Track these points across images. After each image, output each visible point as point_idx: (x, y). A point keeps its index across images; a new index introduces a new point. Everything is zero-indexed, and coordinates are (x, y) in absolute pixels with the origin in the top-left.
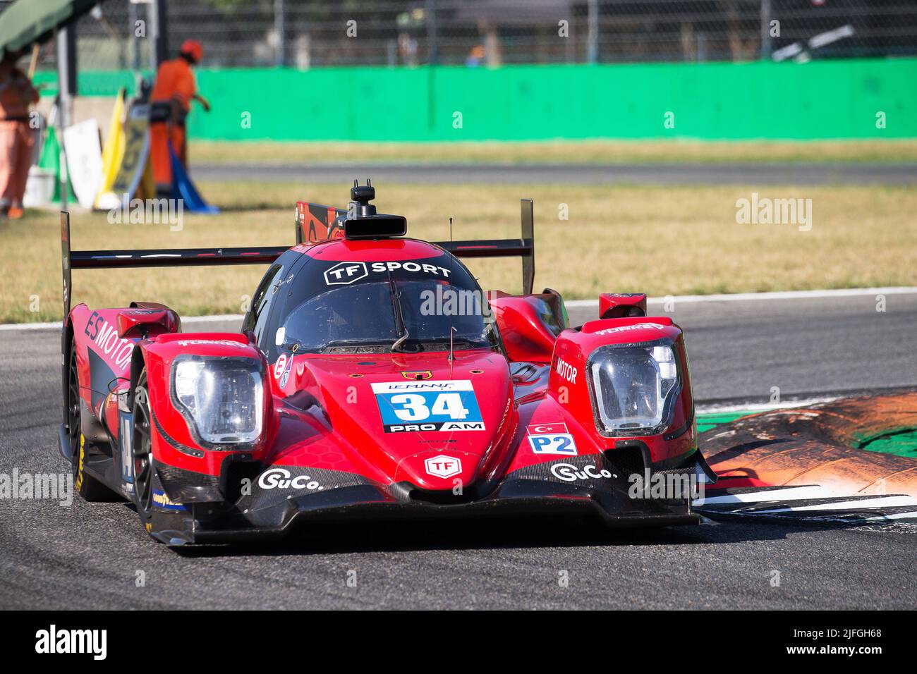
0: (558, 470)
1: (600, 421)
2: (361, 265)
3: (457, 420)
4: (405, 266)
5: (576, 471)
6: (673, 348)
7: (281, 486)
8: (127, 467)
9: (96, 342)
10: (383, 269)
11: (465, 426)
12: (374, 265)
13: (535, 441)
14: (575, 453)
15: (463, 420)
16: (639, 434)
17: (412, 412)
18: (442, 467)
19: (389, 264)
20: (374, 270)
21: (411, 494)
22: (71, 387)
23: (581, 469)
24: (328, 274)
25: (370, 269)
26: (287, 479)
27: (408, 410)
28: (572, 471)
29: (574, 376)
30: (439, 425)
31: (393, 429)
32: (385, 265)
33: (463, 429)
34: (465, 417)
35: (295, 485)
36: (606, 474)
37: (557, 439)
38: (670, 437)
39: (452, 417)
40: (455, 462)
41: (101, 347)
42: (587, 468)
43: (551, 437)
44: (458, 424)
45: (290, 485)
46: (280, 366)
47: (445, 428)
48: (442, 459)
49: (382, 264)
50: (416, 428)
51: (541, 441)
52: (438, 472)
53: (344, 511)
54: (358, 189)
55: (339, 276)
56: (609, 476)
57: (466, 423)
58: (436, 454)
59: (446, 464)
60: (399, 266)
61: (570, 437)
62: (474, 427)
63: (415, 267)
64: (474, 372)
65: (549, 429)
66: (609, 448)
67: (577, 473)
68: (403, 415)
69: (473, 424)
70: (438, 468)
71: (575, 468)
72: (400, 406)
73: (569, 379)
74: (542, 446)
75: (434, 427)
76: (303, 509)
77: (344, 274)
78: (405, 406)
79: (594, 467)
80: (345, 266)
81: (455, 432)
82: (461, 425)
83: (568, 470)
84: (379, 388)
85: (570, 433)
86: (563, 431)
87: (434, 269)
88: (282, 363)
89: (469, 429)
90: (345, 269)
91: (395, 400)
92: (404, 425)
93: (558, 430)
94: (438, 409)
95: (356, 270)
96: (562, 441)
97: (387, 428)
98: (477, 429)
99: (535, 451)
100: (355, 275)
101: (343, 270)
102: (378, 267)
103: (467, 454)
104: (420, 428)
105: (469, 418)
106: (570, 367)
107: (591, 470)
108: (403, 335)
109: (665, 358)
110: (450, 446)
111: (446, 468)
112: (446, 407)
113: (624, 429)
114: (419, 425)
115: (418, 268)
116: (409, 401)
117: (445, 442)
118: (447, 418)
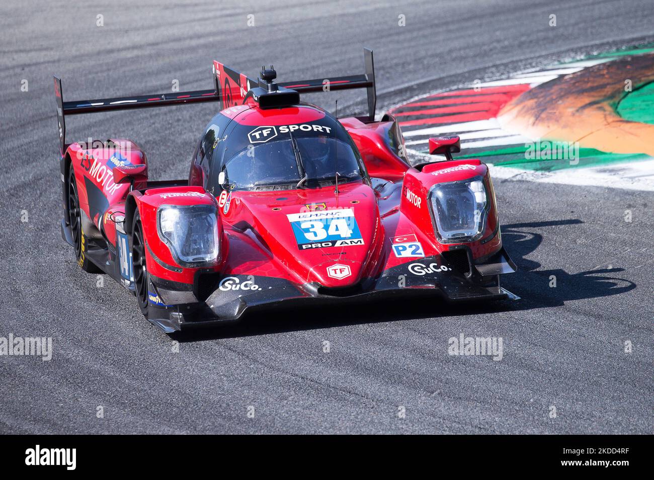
0: (413, 268)
1: (438, 233)
2: (272, 128)
3: (345, 238)
4: (301, 127)
5: (425, 268)
6: (483, 182)
7: (234, 289)
8: (124, 269)
9: (90, 173)
10: (287, 130)
11: (351, 242)
12: (281, 128)
13: (397, 248)
14: (423, 255)
15: (349, 238)
16: (464, 241)
17: (316, 235)
18: (338, 271)
19: (291, 127)
20: (281, 132)
21: (319, 290)
22: (70, 196)
23: (428, 266)
24: (251, 135)
25: (278, 131)
26: (238, 284)
27: (313, 233)
28: (422, 268)
29: (419, 203)
30: (334, 243)
31: (304, 247)
32: (288, 128)
33: (350, 244)
34: (350, 236)
35: (243, 288)
36: (444, 268)
37: (410, 246)
38: (484, 242)
39: (342, 236)
40: (346, 268)
41: (94, 177)
42: (431, 265)
43: (407, 245)
44: (347, 241)
45: (240, 288)
46: (223, 199)
47: (338, 244)
48: (338, 267)
49: (286, 127)
50: (319, 245)
51: (401, 248)
52: (335, 275)
53: (277, 305)
54: (266, 72)
55: (258, 137)
56: (446, 269)
57: (351, 240)
58: (334, 263)
59: (340, 269)
60: (297, 127)
61: (419, 244)
62: (357, 243)
63: (307, 128)
64: (353, 202)
65: (405, 239)
66: (445, 250)
67: (425, 269)
68: (310, 236)
69: (356, 241)
70: (336, 273)
71: (424, 266)
72: (307, 230)
73: (415, 205)
74: (401, 252)
75: (330, 244)
76: (249, 305)
77: (261, 135)
78: (311, 230)
79: (436, 264)
80: (261, 129)
81: (345, 247)
82: (348, 241)
83: (420, 268)
84: (292, 218)
85: (419, 241)
86: (414, 240)
87: (320, 129)
88: (224, 196)
89: (354, 244)
90: (262, 132)
91: (304, 226)
92: (311, 244)
93: (411, 239)
94: (332, 231)
95: (269, 132)
96: (414, 248)
97: (300, 246)
98: (359, 243)
99: (397, 256)
100: (269, 135)
101: (260, 132)
102: (284, 129)
103: (353, 262)
104: (321, 245)
105: (353, 236)
106: (416, 196)
107: (434, 266)
108: (304, 176)
109: (478, 189)
110: (342, 257)
111: (341, 273)
112: (337, 229)
113: (454, 238)
114: (321, 243)
115: (310, 128)
116: (313, 226)
117: (339, 255)
118: (339, 237)
